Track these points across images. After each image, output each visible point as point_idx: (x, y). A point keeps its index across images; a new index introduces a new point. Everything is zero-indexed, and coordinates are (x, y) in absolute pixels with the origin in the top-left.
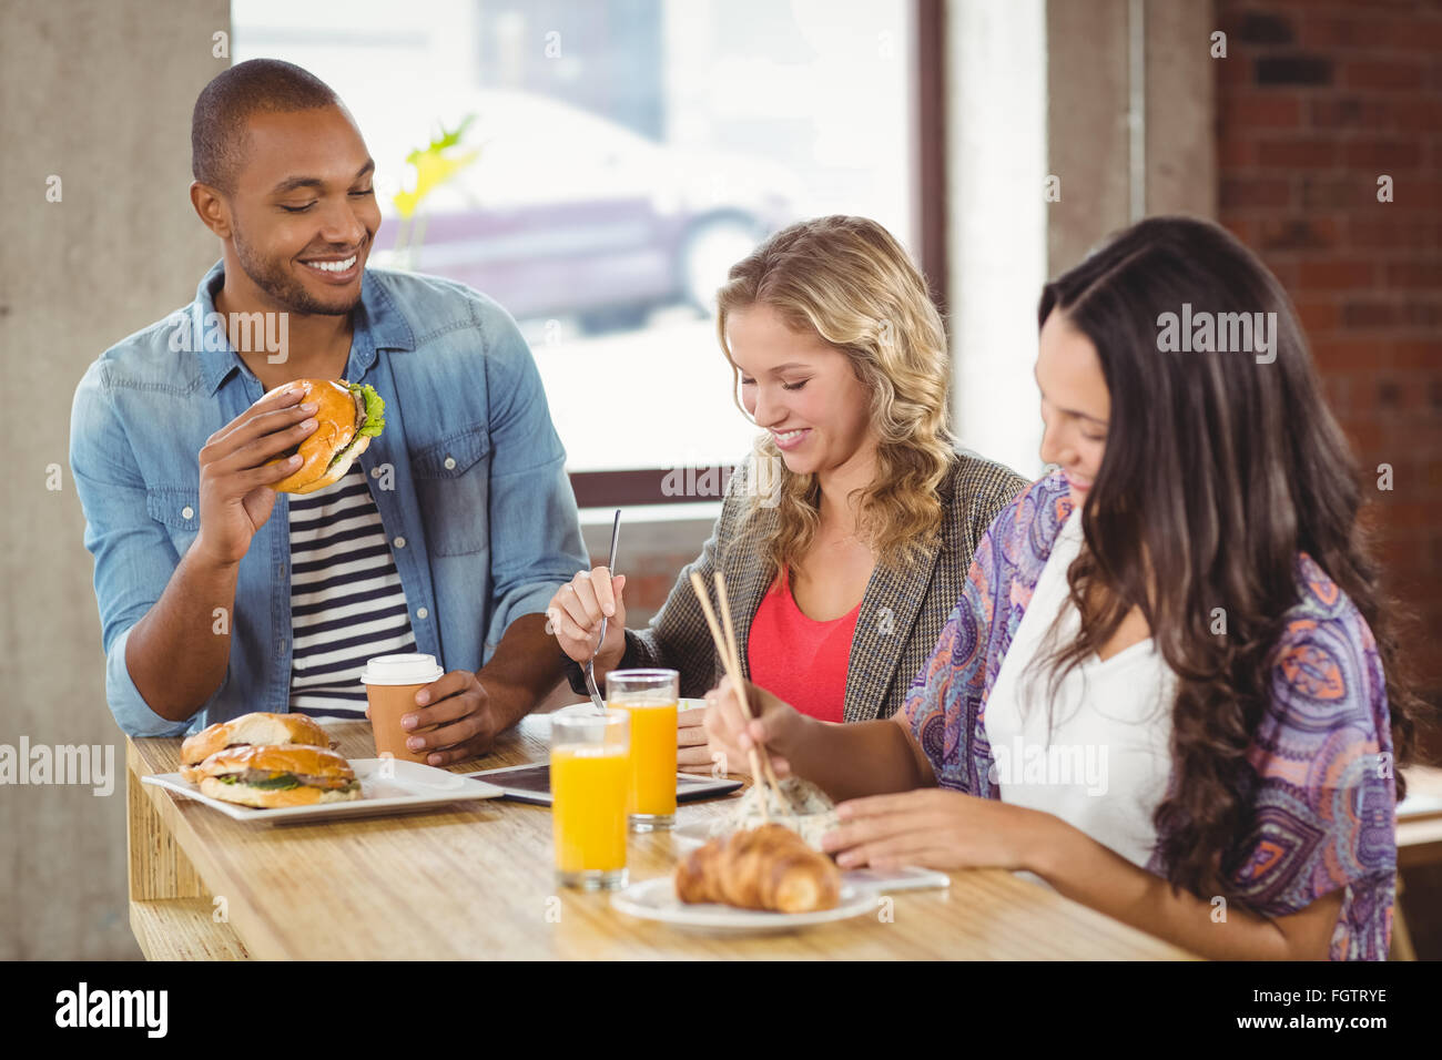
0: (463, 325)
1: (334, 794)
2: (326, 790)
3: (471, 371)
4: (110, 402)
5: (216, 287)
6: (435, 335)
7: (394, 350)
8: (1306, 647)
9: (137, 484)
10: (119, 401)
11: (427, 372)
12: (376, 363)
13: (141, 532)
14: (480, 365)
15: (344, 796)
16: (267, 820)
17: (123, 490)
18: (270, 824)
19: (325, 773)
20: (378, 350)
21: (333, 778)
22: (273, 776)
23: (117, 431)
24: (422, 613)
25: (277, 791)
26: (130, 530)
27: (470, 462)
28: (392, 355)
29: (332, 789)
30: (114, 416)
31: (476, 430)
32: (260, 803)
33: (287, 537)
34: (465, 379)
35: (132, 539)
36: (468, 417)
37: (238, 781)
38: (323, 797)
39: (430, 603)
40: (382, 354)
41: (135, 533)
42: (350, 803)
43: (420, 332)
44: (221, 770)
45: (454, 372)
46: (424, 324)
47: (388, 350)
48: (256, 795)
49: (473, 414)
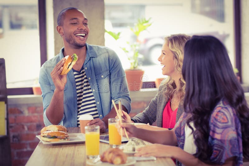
0: (105, 53)
1: (62, 140)
2: (61, 139)
3: (106, 60)
4: (45, 70)
5: (63, 50)
6: (100, 55)
7: (93, 57)
8: (219, 113)
9: (49, 84)
10: (46, 70)
11: (99, 61)
12: (90, 59)
13: (50, 92)
14: (108, 59)
15: (65, 140)
16: (51, 144)
17: (46, 85)
18: (52, 145)
19: (62, 136)
20: (90, 57)
21: (63, 137)
22: (52, 136)
23: (45, 75)
24: (98, 103)
25: (52, 139)
26: (48, 92)
27: (106, 76)
28: (93, 58)
29: (62, 139)
30: (45, 73)
31: (107, 70)
32: (49, 141)
33: (76, 92)
34: (105, 62)
35: (48, 94)
36: (106, 69)
37: (46, 137)
38: (60, 140)
39: (100, 101)
40: (91, 58)
41: (49, 93)
42: (66, 141)
43: (98, 54)
44: (43, 135)
45: (103, 61)
46: (99, 53)
47: (92, 57)
48: (48, 140)
49: (107, 67)
